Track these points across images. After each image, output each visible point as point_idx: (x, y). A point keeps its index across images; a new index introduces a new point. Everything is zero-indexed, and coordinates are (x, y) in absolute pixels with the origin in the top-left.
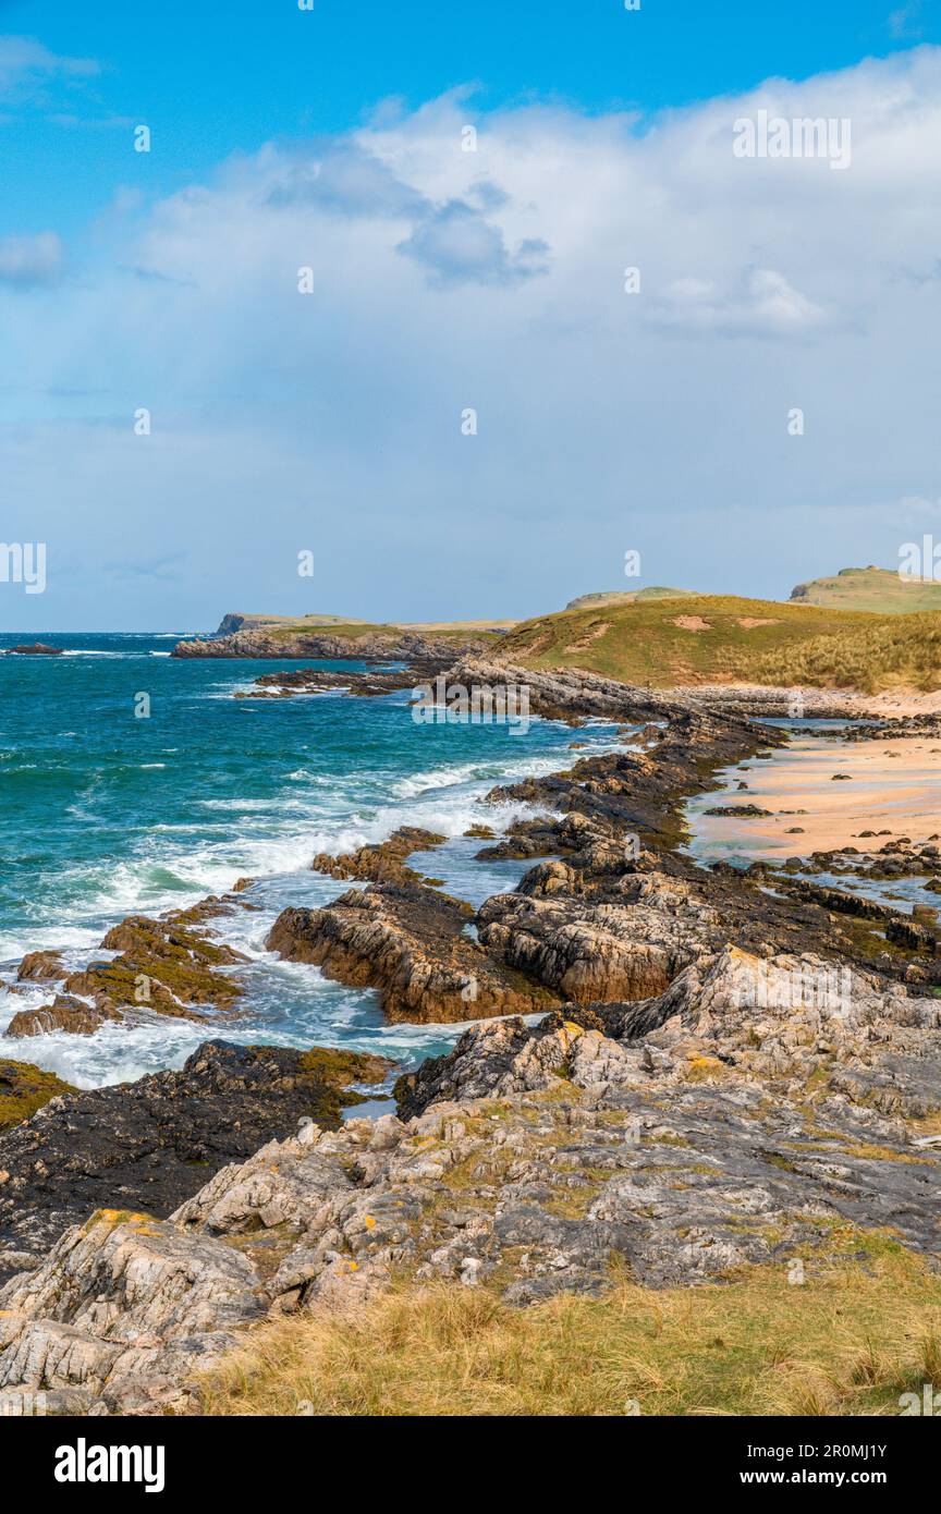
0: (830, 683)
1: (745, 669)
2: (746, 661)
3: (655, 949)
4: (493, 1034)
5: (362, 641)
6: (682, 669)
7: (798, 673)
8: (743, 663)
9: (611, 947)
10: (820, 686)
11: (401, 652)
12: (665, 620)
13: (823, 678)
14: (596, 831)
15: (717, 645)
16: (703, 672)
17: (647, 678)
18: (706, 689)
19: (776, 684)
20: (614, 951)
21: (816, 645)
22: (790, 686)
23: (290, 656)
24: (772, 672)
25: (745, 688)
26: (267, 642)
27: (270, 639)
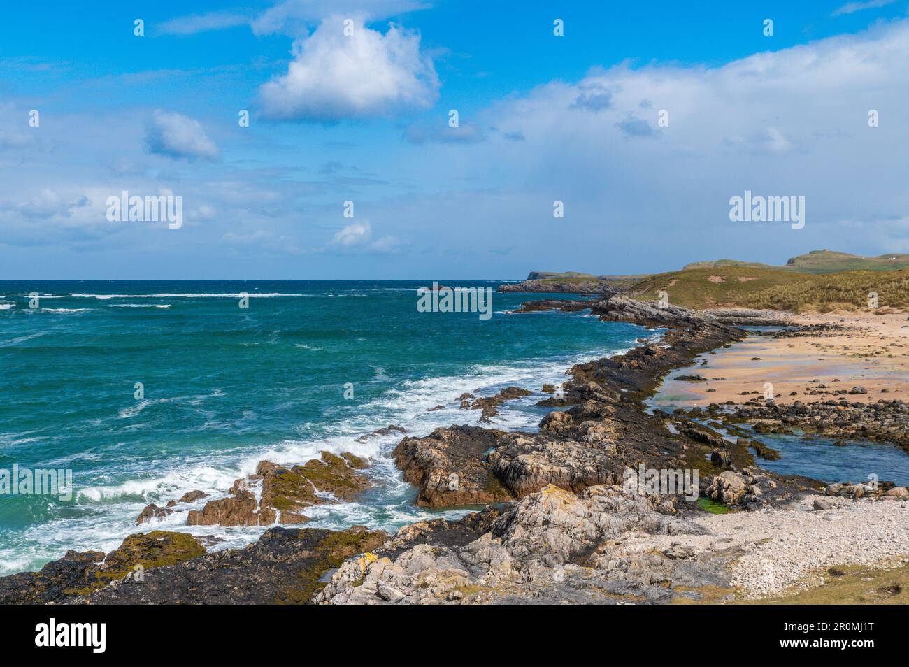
0: (780, 308)
1: (740, 301)
2: (741, 297)
3: (564, 470)
4: (406, 534)
5: (581, 285)
6: (711, 301)
7: (765, 303)
8: (740, 298)
9: (539, 469)
10: (775, 309)
11: (598, 290)
12: (703, 278)
13: (777, 305)
14: (600, 392)
15: (728, 290)
16: (721, 302)
17: (694, 305)
18: (721, 310)
19: (755, 308)
20: (541, 471)
21: (775, 290)
22: (762, 309)
23: (549, 292)
24: (753, 302)
25: (739, 310)
26: (539, 285)
27: (540, 284)
